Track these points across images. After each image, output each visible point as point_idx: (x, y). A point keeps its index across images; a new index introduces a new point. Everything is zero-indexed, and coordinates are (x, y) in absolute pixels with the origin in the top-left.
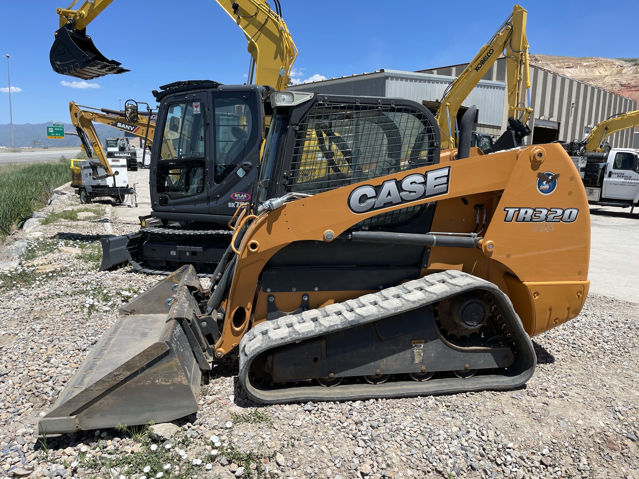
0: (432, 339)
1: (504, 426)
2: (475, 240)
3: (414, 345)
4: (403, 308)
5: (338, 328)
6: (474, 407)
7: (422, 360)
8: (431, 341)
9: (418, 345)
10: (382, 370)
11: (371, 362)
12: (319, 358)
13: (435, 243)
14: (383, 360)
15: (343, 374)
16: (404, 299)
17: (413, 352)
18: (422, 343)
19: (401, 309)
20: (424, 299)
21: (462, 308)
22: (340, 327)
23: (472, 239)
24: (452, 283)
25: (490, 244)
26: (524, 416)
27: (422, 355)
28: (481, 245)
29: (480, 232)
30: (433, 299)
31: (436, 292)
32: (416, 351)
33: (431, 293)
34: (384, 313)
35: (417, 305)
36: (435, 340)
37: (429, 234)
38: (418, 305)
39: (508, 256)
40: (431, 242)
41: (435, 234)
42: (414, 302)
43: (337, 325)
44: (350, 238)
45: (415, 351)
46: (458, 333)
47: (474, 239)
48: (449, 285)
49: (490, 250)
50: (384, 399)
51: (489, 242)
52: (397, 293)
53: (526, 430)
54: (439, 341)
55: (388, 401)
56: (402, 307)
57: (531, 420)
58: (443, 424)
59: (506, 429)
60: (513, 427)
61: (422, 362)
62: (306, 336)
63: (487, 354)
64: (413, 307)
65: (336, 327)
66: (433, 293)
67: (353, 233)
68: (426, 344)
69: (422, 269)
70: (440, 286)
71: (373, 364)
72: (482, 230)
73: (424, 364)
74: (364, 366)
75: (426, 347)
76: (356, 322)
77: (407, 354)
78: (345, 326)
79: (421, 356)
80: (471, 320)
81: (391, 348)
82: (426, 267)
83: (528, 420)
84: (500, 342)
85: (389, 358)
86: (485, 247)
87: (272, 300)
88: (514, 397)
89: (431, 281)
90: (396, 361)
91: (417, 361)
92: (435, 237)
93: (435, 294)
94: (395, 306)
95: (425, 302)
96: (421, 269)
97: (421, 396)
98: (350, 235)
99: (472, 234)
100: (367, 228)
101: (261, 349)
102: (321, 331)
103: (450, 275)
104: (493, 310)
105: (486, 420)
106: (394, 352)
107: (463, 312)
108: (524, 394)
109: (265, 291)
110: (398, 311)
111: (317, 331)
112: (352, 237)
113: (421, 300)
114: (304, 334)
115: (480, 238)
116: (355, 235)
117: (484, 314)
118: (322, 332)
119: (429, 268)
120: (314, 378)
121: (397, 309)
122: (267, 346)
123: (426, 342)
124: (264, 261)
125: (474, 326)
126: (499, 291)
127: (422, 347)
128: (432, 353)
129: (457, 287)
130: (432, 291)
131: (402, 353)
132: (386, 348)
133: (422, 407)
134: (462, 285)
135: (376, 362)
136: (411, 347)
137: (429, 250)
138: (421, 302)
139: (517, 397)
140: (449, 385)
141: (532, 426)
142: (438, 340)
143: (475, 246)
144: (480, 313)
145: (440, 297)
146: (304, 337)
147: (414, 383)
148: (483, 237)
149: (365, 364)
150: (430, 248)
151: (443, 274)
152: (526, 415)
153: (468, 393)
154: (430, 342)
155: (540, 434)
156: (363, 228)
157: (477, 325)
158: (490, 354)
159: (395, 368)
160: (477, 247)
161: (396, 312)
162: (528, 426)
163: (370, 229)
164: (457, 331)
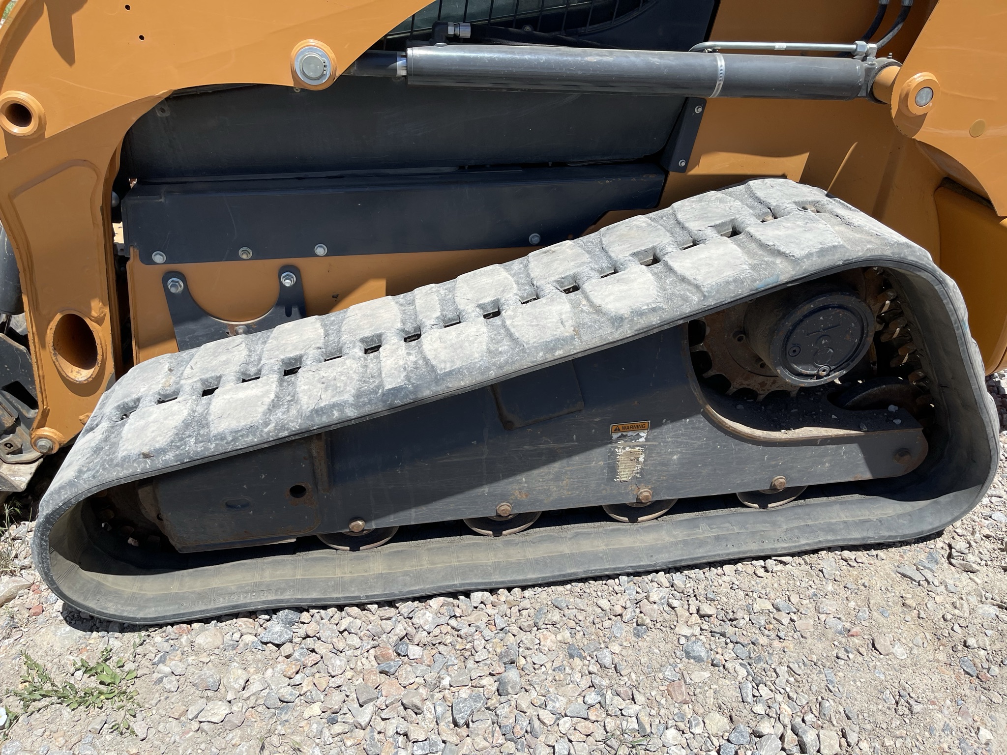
0: (675, 417)
1: (873, 707)
2: (868, 71)
3: (615, 436)
4: (577, 342)
5: (344, 418)
6: (786, 621)
7: (641, 473)
8: (672, 421)
9: (630, 434)
10: (516, 503)
11: (480, 485)
12: (308, 485)
13: (720, 84)
14: (518, 477)
15: (394, 520)
16: (587, 298)
17: (614, 454)
18: (642, 428)
19: (567, 348)
20: (654, 310)
21: (788, 324)
22: (351, 413)
23: (857, 66)
24: (762, 239)
25: (926, 86)
26: (938, 661)
27: (641, 459)
28: (889, 88)
29: (890, 36)
30: (687, 310)
31: (700, 279)
32: (622, 450)
33: (683, 279)
34: (507, 362)
35: (626, 332)
36: (686, 417)
37: (702, 50)
38: (630, 333)
39: (976, 131)
40: (706, 83)
41: (723, 51)
42: (618, 320)
43: (339, 406)
44: (402, 72)
45: (620, 451)
46: (763, 384)
47: (865, 65)
48: (753, 246)
49: (916, 110)
50: (516, 590)
51: (919, 78)
52: (571, 273)
53: (940, 719)
54: (699, 421)
55: (528, 593)
56: (572, 338)
57: (958, 677)
58: (680, 699)
59: (880, 717)
60: (901, 709)
61: (641, 478)
62: (230, 448)
63: (844, 448)
64: (610, 339)
65: (336, 414)
66: (689, 283)
67: (411, 52)
68: (656, 432)
69: (672, 175)
70: (721, 250)
71: (486, 489)
72: (896, 31)
73: (647, 482)
74: (460, 496)
75: (654, 439)
76: (406, 396)
77: (596, 458)
78: (368, 409)
79: (638, 462)
80: (812, 360)
81: (542, 446)
82: (684, 170)
83: (949, 674)
84: (892, 408)
85: (535, 472)
86: (904, 99)
87: (176, 287)
88: (909, 573)
89: (693, 226)
90: (558, 478)
91: (625, 474)
92: (721, 62)
93: (697, 287)
94: (548, 336)
95: (654, 320)
96: (667, 174)
97: (628, 575)
98: (400, 63)
99: (862, 46)
100: (465, 31)
101: (74, 490)
102: (283, 428)
103: (761, 202)
104: (885, 309)
105: (818, 681)
106: (552, 457)
107: (788, 337)
108: (939, 557)
109: (147, 259)
110: (559, 353)
111: (271, 426)
112: (407, 68)
113: (641, 314)
114: (223, 439)
115: (884, 60)
116: (417, 60)
117: (861, 340)
118: (286, 433)
119: (696, 171)
120: (301, 534)
121: (554, 349)
122: (94, 482)
123: (656, 424)
124: (94, 168)
125: (819, 377)
126: (933, 273)
127: (641, 440)
128: (672, 454)
129: (778, 261)
130: (688, 274)
131: (576, 459)
132: (527, 447)
133: (625, 618)
134: (798, 252)
135: (496, 485)
136: (610, 440)
137: (698, 110)
138: (642, 323)
139: (917, 576)
140: (717, 538)
141: (959, 702)
142: (694, 419)
143: (863, 93)
144: (848, 337)
145: (711, 302)
146: (221, 450)
147: (613, 530)
148: (901, 57)
149: (460, 491)
150: (703, 102)
151: (737, 198)
152: (942, 657)
153: (770, 563)
154: (670, 426)
155: (985, 734)
156: (451, 31)
157: (828, 375)
158: (854, 447)
159: (555, 496)
160: (871, 95)
161: (550, 357)
162: (948, 702)
163: (479, 37)
164: (761, 379)
